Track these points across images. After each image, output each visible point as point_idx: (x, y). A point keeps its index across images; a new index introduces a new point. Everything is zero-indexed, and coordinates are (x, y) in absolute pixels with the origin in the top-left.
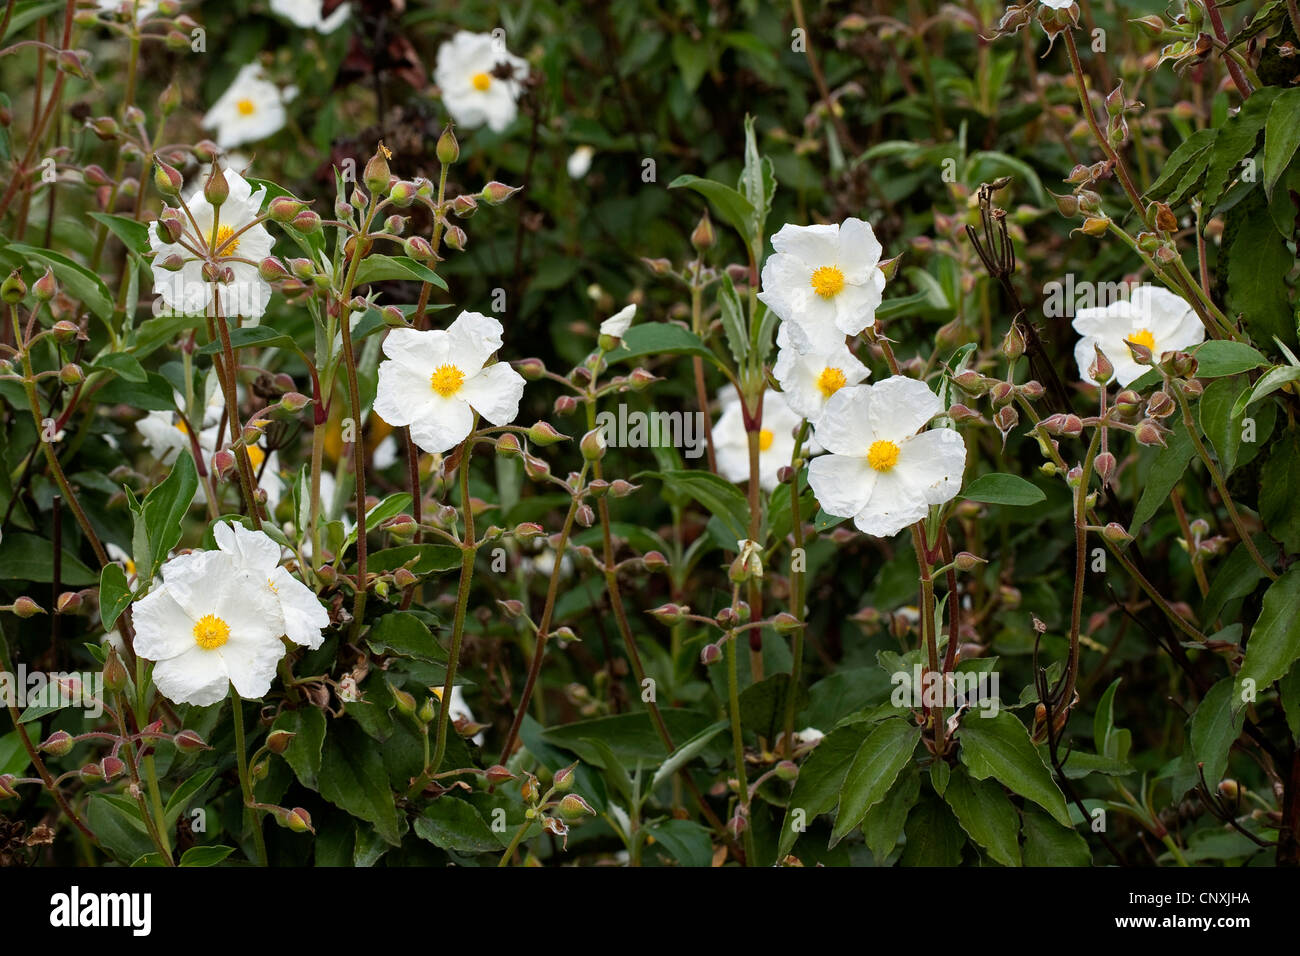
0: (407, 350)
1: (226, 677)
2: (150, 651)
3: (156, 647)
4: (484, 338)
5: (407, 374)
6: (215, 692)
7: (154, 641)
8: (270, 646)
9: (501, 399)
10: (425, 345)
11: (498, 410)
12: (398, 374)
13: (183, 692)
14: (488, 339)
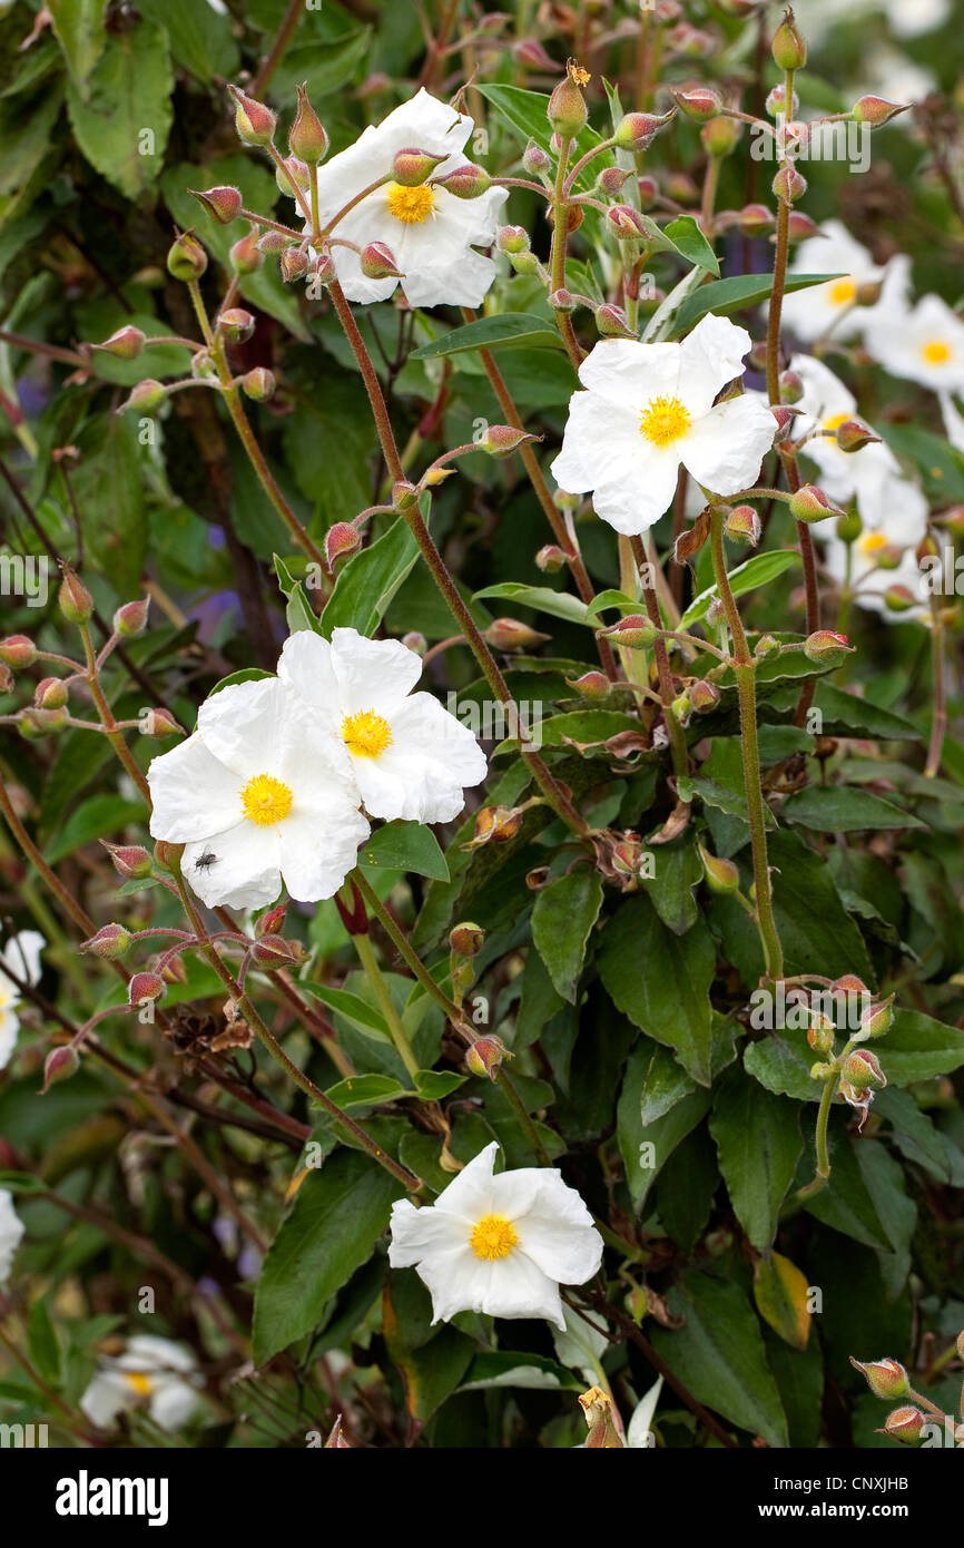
0: (618, 373)
1: (275, 869)
2: (172, 830)
3: (181, 823)
4: (723, 357)
5: (606, 411)
6: (264, 890)
7: (180, 814)
8: (345, 822)
9: (733, 452)
10: (644, 364)
11: (722, 471)
12: (593, 412)
13: (217, 891)
14: (728, 361)
